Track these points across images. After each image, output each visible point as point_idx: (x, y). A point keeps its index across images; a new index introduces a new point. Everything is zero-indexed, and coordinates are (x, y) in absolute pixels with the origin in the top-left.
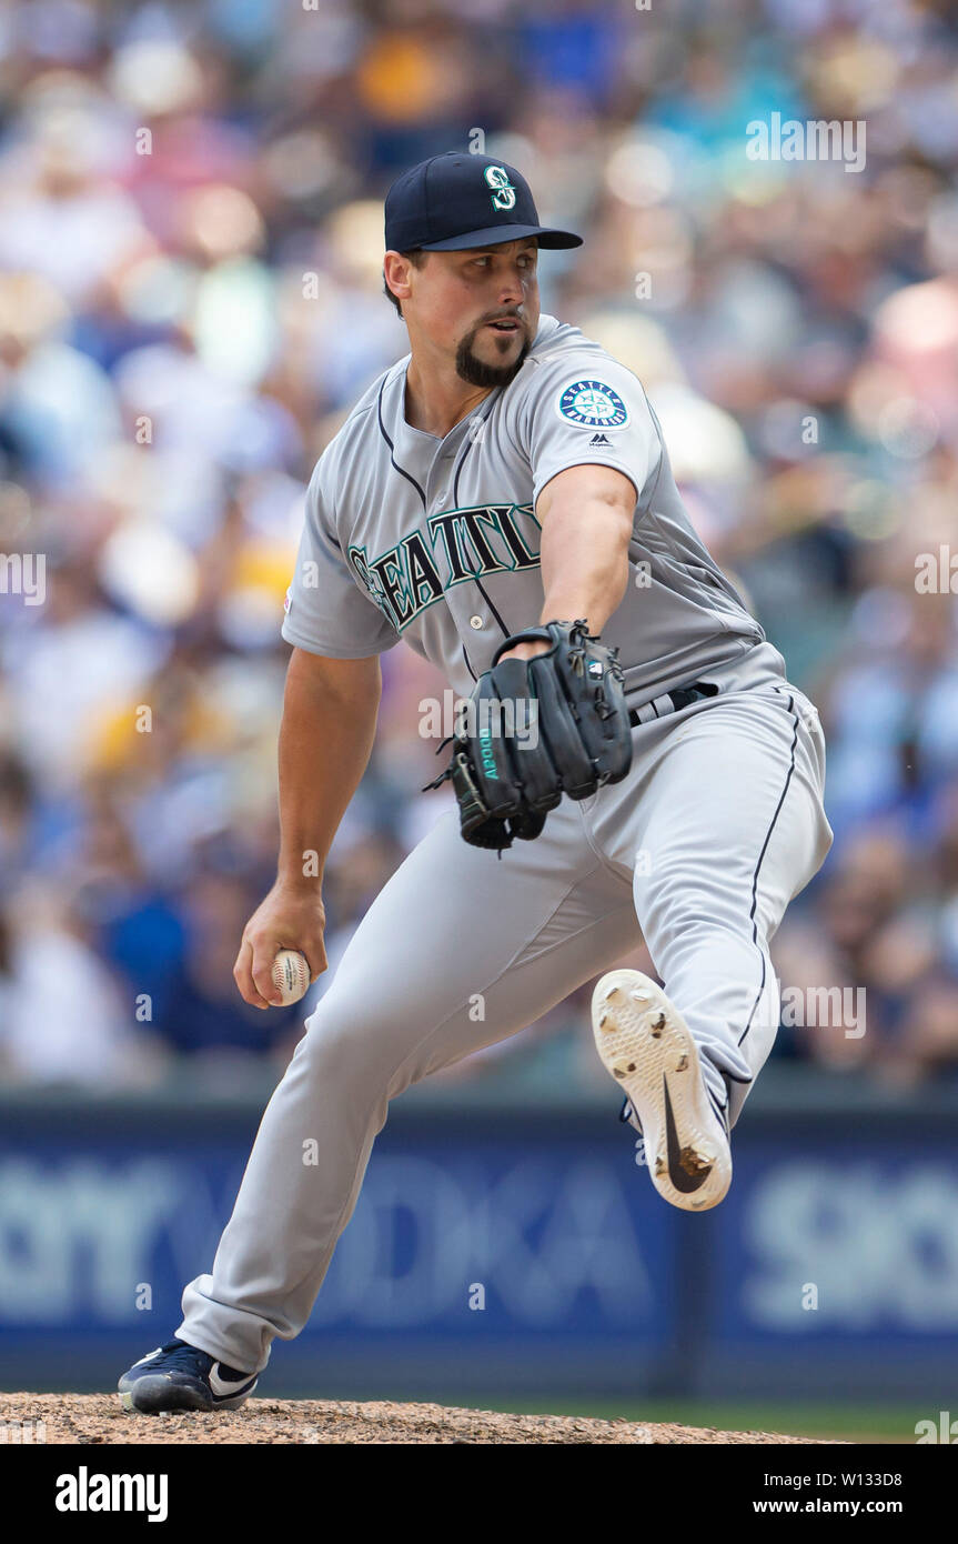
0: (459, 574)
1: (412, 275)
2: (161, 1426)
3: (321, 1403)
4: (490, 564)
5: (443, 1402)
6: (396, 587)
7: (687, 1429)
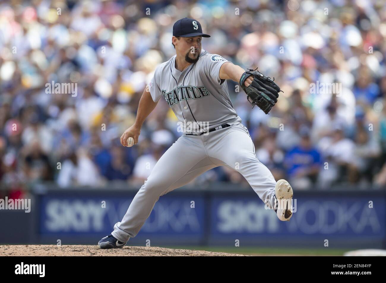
0: (183, 98)
1: (177, 41)
2: (106, 251)
3: (137, 247)
4: (189, 97)
5: (160, 247)
6: (171, 99)
7: (207, 252)
